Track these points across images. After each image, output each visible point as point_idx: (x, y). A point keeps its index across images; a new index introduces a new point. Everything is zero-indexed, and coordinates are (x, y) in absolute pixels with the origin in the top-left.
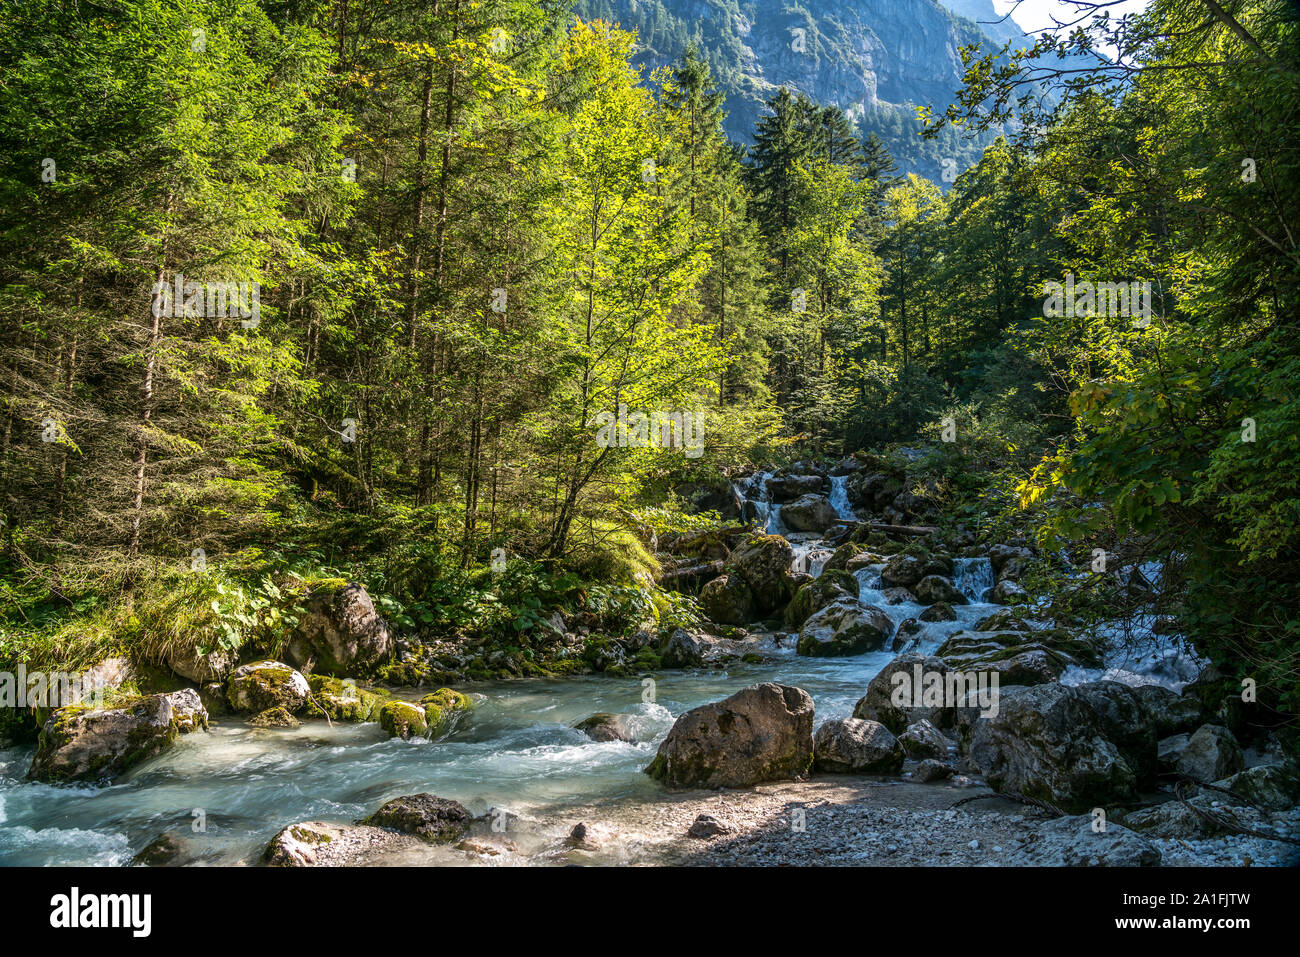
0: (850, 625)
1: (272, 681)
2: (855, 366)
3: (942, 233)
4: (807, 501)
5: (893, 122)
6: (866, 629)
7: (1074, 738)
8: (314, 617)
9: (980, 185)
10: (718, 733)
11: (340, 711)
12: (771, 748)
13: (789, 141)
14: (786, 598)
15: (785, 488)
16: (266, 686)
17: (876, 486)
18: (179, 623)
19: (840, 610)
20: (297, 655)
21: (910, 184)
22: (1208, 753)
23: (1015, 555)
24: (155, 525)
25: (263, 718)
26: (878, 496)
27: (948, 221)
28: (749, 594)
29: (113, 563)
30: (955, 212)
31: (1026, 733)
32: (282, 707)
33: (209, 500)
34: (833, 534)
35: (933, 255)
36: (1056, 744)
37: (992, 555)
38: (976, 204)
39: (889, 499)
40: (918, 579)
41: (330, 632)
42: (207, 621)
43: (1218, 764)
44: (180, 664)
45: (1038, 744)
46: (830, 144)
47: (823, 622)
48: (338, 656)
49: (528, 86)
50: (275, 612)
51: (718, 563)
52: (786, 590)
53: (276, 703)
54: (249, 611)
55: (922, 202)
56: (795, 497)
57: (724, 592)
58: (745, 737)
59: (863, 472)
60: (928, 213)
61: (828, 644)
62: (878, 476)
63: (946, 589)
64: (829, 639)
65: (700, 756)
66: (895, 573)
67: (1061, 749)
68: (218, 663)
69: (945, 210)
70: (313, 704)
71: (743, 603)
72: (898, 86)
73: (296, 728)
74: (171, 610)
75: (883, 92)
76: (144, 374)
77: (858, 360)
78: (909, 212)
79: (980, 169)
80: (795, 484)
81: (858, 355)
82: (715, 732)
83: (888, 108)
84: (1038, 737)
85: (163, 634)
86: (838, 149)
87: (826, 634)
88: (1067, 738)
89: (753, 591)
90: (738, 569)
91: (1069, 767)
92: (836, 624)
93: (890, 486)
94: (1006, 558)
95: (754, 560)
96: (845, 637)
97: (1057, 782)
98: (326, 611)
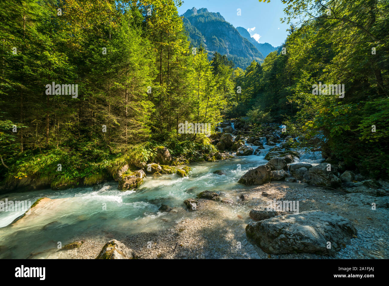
0: (247, 150)
1: (155, 167)
2: (231, 103)
3: (244, 78)
4: (228, 127)
5: (232, 58)
6: (250, 151)
7: (330, 175)
8: (159, 154)
9: (251, 69)
10: (255, 175)
11: (168, 172)
12: (265, 177)
13: (217, 62)
14: (231, 145)
15: (223, 125)
16: (154, 168)
17: (239, 124)
18: (137, 157)
19: (244, 147)
20: (156, 161)
21: (238, 69)
22: (349, 176)
23: (271, 137)
24: (130, 139)
25: (155, 174)
26: (240, 126)
27: (245, 76)
28: (225, 145)
29: (123, 146)
30: (246, 74)
31: (319, 174)
32: (158, 172)
33: (140, 133)
34: (234, 133)
35: (242, 82)
36: (327, 176)
37: (266, 136)
38: (250, 73)
39: (242, 127)
40: (254, 141)
41: (162, 157)
42: (141, 156)
43: (351, 178)
44: (137, 165)
45: (323, 176)
46: (224, 62)
47: (241, 150)
48: (163, 161)
49: (186, 50)
50: (152, 153)
51: (218, 139)
52: (231, 144)
53: (157, 171)
54: (148, 153)
55: (240, 72)
56: (225, 127)
57: (221, 145)
58: (260, 175)
59: (237, 122)
60: (241, 75)
62: (240, 122)
63: (259, 143)
64: (243, 153)
65: (252, 179)
66: (250, 140)
67: (328, 177)
68: (144, 164)
69: (244, 74)
70: (163, 170)
71: (224, 147)
72: (233, 51)
73: (161, 176)
74: (135, 154)
75: (231, 53)
76: (125, 109)
77: (231, 102)
78: (238, 74)
79: (251, 66)
80: (225, 124)
81: (231, 101)
82: (254, 175)
83: (231, 56)
84: (322, 175)
85: (134, 159)
86: (226, 63)
87: (242, 152)
88: (328, 175)
89: (226, 144)
90: (223, 140)
91: (330, 180)
92: (244, 150)
93: (242, 124)
94: (269, 137)
95: (225, 139)
96: (246, 152)
97: (327, 183)
98: (161, 153)
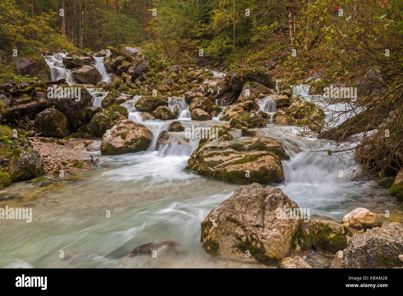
0: (133, 136)
4: (85, 69)
15: (72, 62)
17: (119, 62)
19: (125, 128)
26: (119, 68)
39: (126, 69)
40: (155, 108)
47: (115, 134)
56: (79, 67)
59: (111, 56)
61: (121, 148)
62: (119, 58)
63: (169, 111)
64: (120, 145)
66: (142, 105)
80: (78, 60)
87: (119, 142)
92: (124, 136)
93: (125, 63)
96: (130, 144)
